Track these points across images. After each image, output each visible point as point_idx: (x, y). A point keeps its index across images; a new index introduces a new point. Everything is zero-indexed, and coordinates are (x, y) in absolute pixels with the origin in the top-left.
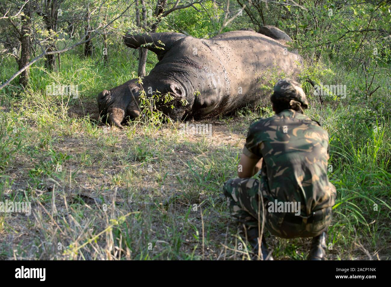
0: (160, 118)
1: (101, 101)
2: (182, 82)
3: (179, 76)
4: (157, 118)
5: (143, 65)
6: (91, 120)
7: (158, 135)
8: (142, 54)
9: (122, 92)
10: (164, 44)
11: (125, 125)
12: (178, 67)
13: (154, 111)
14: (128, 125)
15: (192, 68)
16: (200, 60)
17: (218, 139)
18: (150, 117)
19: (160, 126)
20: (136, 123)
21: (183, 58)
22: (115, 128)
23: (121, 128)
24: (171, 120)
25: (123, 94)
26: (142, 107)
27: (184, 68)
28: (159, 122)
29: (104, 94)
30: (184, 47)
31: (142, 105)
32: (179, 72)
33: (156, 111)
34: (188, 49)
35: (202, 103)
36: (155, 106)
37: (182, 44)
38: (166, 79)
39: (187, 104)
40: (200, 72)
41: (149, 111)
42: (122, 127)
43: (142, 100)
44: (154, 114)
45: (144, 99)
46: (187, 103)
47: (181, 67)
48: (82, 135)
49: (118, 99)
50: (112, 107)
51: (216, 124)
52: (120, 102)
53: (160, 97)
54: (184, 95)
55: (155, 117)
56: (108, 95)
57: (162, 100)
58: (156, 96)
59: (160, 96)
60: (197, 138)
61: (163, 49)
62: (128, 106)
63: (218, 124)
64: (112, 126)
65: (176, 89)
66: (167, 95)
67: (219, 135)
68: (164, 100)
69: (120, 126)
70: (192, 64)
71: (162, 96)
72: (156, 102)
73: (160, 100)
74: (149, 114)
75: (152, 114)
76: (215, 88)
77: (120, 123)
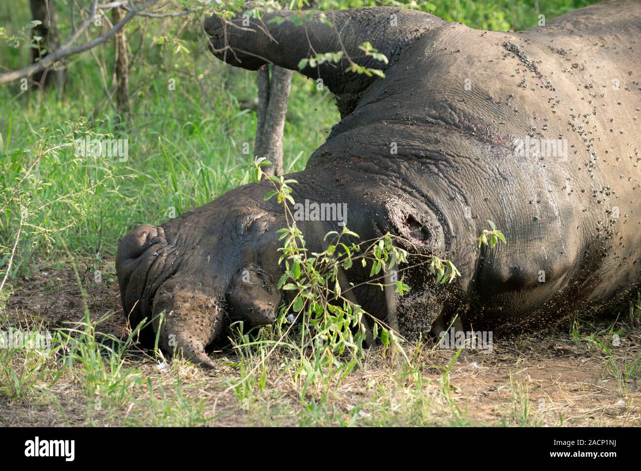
0: (355, 330)
1: (129, 264)
2: (431, 194)
3: (420, 172)
4: (343, 330)
5: (273, 128)
6: (98, 339)
7: (350, 394)
8: (269, 87)
9: (209, 232)
10: (383, 58)
11: (219, 355)
12: (413, 138)
13: (334, 303)
14: (232, 354)
15: (466, 143)
16: (498, 113)
17: (573, 408)
18: (318, 327)
19: (355, 360)
20: (267, 347)
21: (434, 105)
22: (185, 369)
23: (206, 367)
24: (395, 338)
25: (214, 239)
26: (289, 287)
27: (437, 142)
28: (351, 344)
29: (143, 240)
30: (434, 65)
31: (290, 281)
32: (418, 157)
33: (339, 303)
34: (453, 70)
35: (505, 273)
36: (337, 286)
37: (428, 52)
38: (373, 183)
39: (453, 276)
40: (498, 156)
41: (315, 303)
42: (212, 363)
43: (291, 261)
44: (332, 314)
45: (297, 258)
46: (455, 273)
47: (428, 141)
48: (61, 396)
49: (196, 258)
50: (170, 289)
51: (558, 354)
52: (200, 271)
53: (356, 253)
54: (438, 242)
55: (335, 327)
56: (156, 242)
57: (364, 262)
58: (340, 249)
59: (356, 247)
60: (496, 407)
61: (379, 73)
62: (232, 285)
63: (566, 352)
64: (175, 360)
65: (410, 221)
66: (382, 244)
67: (576, 397)
68: (370, 263)
69: (204, 357)
70: (469, 129)
71: (363, 249)
72: (341, 268)
73: (357, 263)
74: (314, 315)
75: (327, 315)
76: (552, 219)
77: (202, 348)
